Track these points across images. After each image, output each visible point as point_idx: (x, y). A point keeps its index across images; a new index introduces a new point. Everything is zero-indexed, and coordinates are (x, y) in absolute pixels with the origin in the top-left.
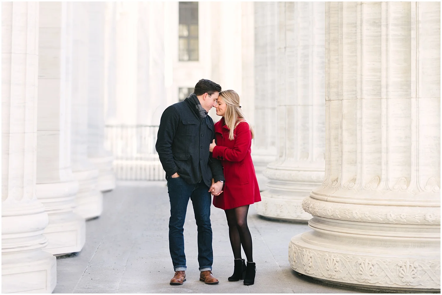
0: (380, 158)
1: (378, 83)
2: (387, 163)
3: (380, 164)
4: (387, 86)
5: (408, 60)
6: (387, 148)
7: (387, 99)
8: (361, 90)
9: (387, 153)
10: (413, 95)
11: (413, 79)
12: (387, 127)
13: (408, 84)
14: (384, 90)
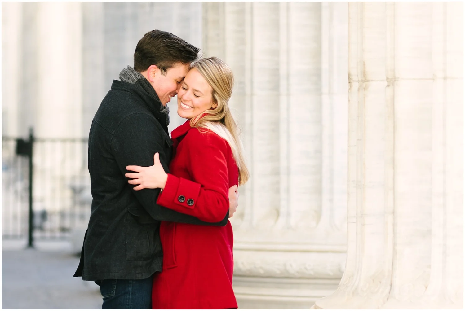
0: (278, 183)
1: (275, 73)
2: (288, 190)
3: (278, 191)
4: (288, 77)
5: (318, 39)
6: (288, 168)
7: (288, 95)
8: (252, 82)
9: (288, 174)
10: (325, 89)
11: (325, 66)
12: (289, 136)
13: (318, 74)
14: (283, 83)
